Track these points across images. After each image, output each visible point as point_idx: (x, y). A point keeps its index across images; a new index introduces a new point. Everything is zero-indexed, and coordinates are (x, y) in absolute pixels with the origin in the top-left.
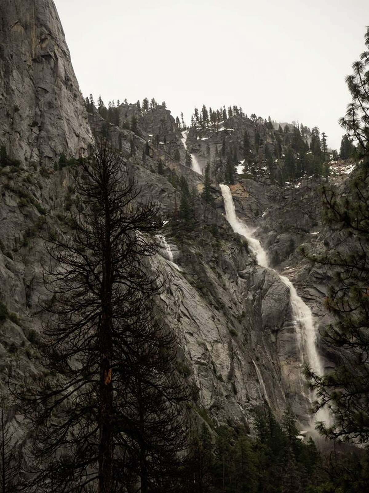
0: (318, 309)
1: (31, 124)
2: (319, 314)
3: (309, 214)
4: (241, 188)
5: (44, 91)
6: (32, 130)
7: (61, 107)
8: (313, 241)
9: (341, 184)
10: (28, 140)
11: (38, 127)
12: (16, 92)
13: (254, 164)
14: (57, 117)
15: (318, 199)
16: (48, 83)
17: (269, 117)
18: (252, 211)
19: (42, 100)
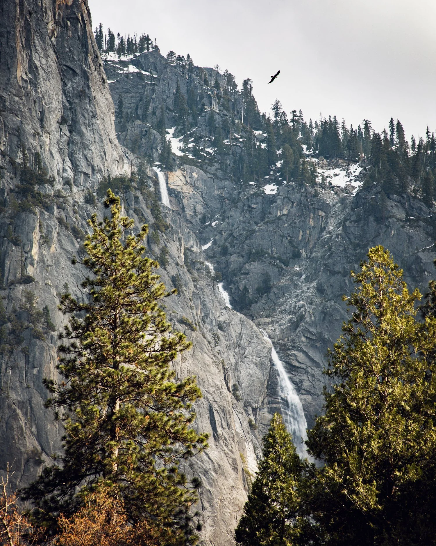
0: (310, 384)
1: (60, 121)
2: (312, 391)
3: (289, 238)
4: (182, 178)
5: (71, 72)
6: (61, 129)
7: (95, 99)
8: (297, 280)
9: (337, 203)
10: (59, 145)
11: (69, 126)
12: (41, 72)
13: (193, 139)
14: (91, 114)
15: (303, 219)
16: (76, 61)
17: (188, 55)
18: (197, 215)
19: (69, 85)
